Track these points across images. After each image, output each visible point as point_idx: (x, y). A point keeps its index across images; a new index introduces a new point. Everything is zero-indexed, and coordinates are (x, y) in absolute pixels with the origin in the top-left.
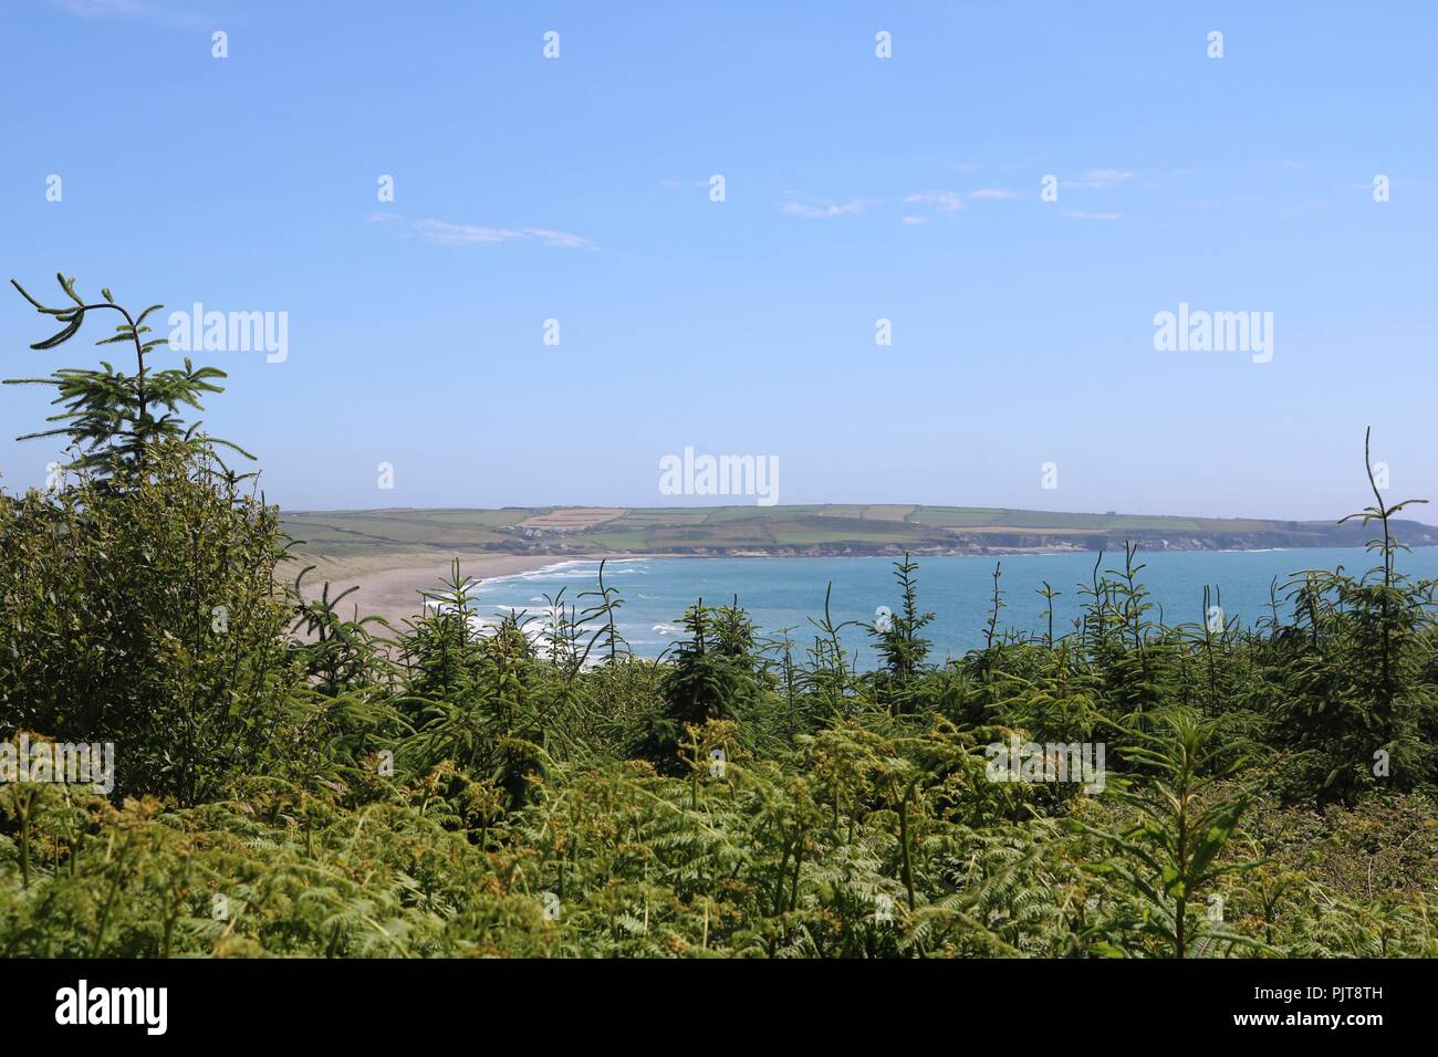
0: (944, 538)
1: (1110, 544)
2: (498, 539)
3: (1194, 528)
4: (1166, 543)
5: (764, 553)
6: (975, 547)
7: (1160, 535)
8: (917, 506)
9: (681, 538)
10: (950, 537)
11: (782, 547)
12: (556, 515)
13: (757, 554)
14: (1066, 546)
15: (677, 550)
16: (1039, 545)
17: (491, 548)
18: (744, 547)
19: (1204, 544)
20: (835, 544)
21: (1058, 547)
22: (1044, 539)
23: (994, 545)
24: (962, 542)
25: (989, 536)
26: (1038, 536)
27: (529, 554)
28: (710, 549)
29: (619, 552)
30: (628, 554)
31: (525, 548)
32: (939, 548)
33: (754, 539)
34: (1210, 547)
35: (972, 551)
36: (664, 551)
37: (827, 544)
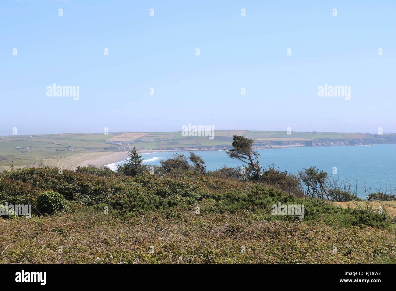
0: (257, 143)
1: (313, 144)
2: (108, 146)
3: (341, 137)
4: (332, 143)
5: (197, 149)
6: (267, 146)
7: (330, 140)
8: (247, 130)
9: (168, 144)
10: (259, 143)
11: (203, 147)
12: (122, 135)
13: (195, 150)
14: (298, 145)
15: (168, 149)
16: (289, 145)
17: (106, 149)
18: (190, 147)
19: (345, 143)
20: (220, 146)
21: (295, 145)
22: (291, 142)
23: (274, 145)
24: (263, 145)
25: (272, 141)
26: (289, 141)
27: (118, 151)
28: (179, 148)
29: (148, 149)
30: (151, 150)
31: (117, 149)
32: (255, 147)
33: (193, 145)
34: (347, 144)
35: (266, 148)
36: (163, 149)
37: (218, 146)
